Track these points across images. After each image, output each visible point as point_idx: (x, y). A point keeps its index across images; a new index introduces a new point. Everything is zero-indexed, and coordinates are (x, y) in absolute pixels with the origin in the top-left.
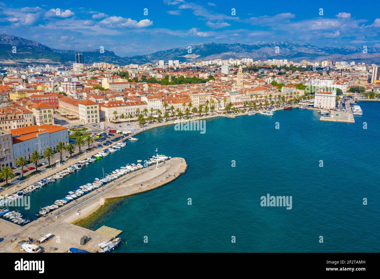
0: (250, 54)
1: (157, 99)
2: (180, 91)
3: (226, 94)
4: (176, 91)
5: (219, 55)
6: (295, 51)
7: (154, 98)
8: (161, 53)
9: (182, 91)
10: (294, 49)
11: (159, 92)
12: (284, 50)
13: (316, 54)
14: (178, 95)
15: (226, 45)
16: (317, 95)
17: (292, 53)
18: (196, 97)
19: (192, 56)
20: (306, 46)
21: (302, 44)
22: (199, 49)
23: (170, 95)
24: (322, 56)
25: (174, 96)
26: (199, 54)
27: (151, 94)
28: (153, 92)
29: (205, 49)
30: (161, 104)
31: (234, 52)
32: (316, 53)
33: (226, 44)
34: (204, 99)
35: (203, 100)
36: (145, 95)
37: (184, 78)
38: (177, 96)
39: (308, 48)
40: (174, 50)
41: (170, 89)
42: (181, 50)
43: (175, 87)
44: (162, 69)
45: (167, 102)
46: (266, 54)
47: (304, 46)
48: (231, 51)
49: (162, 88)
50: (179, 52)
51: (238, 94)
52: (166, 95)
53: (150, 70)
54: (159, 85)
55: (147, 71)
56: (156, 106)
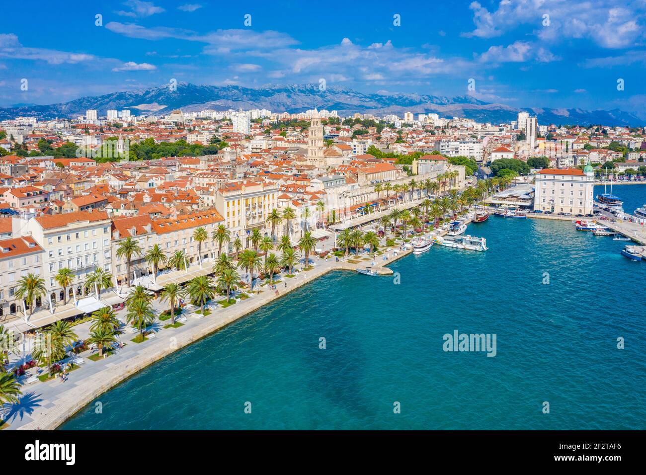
0: (256, 104)
1: (86, 223)
2: (161, 179)
3: (312, 185)
4: (151, 181)
5: (202, 105)
6: (330, 101)
7: (72, 221)
8: (89, 101)
9: (167, 180)
10: (328, 98)
11: (93, 185)
12: (312, 99)
13: (362, 106)
14: (162, 195)
15: (213, 89)
16: (540, 180)
17: (326, 103)
18: (236, 201)
19: (152, 108)
20: (347, 93)
21: (340, 90)
22: (165, 94)
23: (132, 194)
24: (372, 108)
25: (147, 199)
26: (165, 104)
27: (65, 191)
28: (72, 186)
29: (176, 95)
30: (108, 243)
31: (229, 101)
32: (363, 103)
33: (213, 86)
34: (260, 207)
35: (257, 211)
36: (42, 198)
37: (154, 143)
38: (156, 198)
39: (349, 95)
40: (115, 96)
41: (125, 173)
42: (130, 95)
43: (140, 168)
44: (94, 127)
45: (131, 231)
46: (284, 106)
47: (343, 92)
48: (224, 99)
49: (100, 173)
50: (127, 99)
51: (342, 185)
52: (118, 196)
53: (64, 128)
54: (90, 163)
55: (57, 130)
56: (84, 254)
